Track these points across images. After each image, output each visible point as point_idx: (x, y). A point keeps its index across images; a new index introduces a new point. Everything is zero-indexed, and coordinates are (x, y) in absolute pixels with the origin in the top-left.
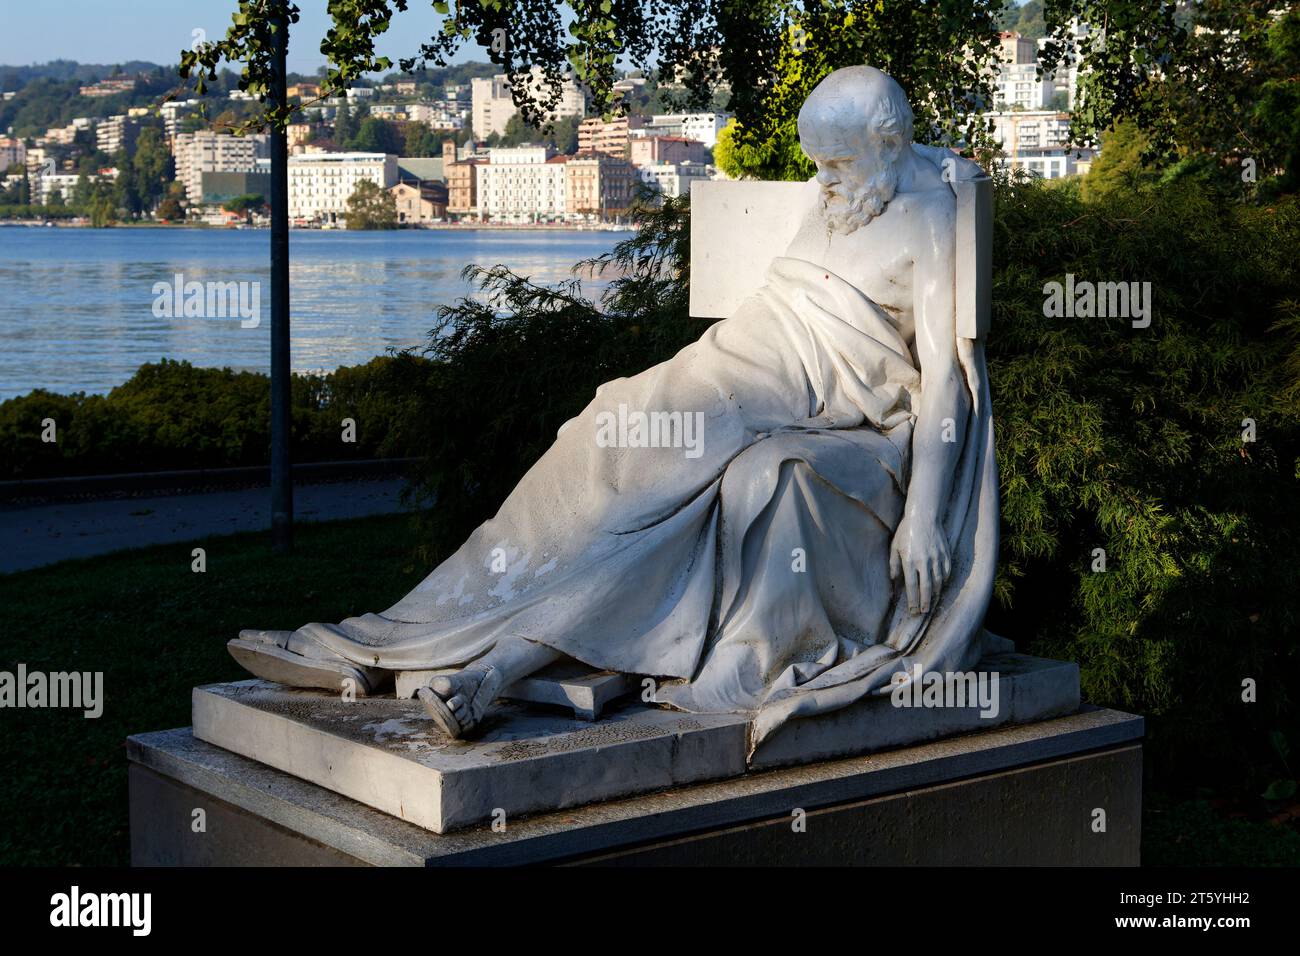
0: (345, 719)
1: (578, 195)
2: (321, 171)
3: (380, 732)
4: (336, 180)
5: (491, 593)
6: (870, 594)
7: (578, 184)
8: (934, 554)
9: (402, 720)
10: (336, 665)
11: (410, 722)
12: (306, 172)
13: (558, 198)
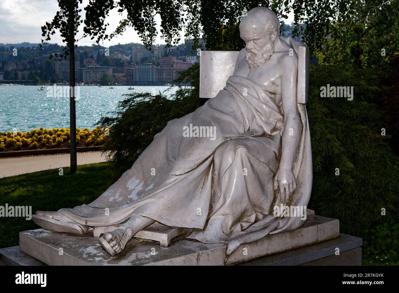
0: (73, 246)
1: (160, 77)
2: (93, 71)
3: (86, 252)
4: (97, 73)
5: (129, 197)
6: (267, 197)
7: (160, 74)
8: (291, 181)
9: (94, 247)
10: (71, 224)
11: (97, 248)
12: (89, 71)
13: (154, 77)
